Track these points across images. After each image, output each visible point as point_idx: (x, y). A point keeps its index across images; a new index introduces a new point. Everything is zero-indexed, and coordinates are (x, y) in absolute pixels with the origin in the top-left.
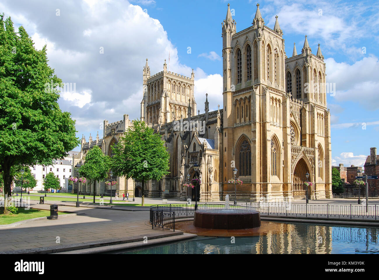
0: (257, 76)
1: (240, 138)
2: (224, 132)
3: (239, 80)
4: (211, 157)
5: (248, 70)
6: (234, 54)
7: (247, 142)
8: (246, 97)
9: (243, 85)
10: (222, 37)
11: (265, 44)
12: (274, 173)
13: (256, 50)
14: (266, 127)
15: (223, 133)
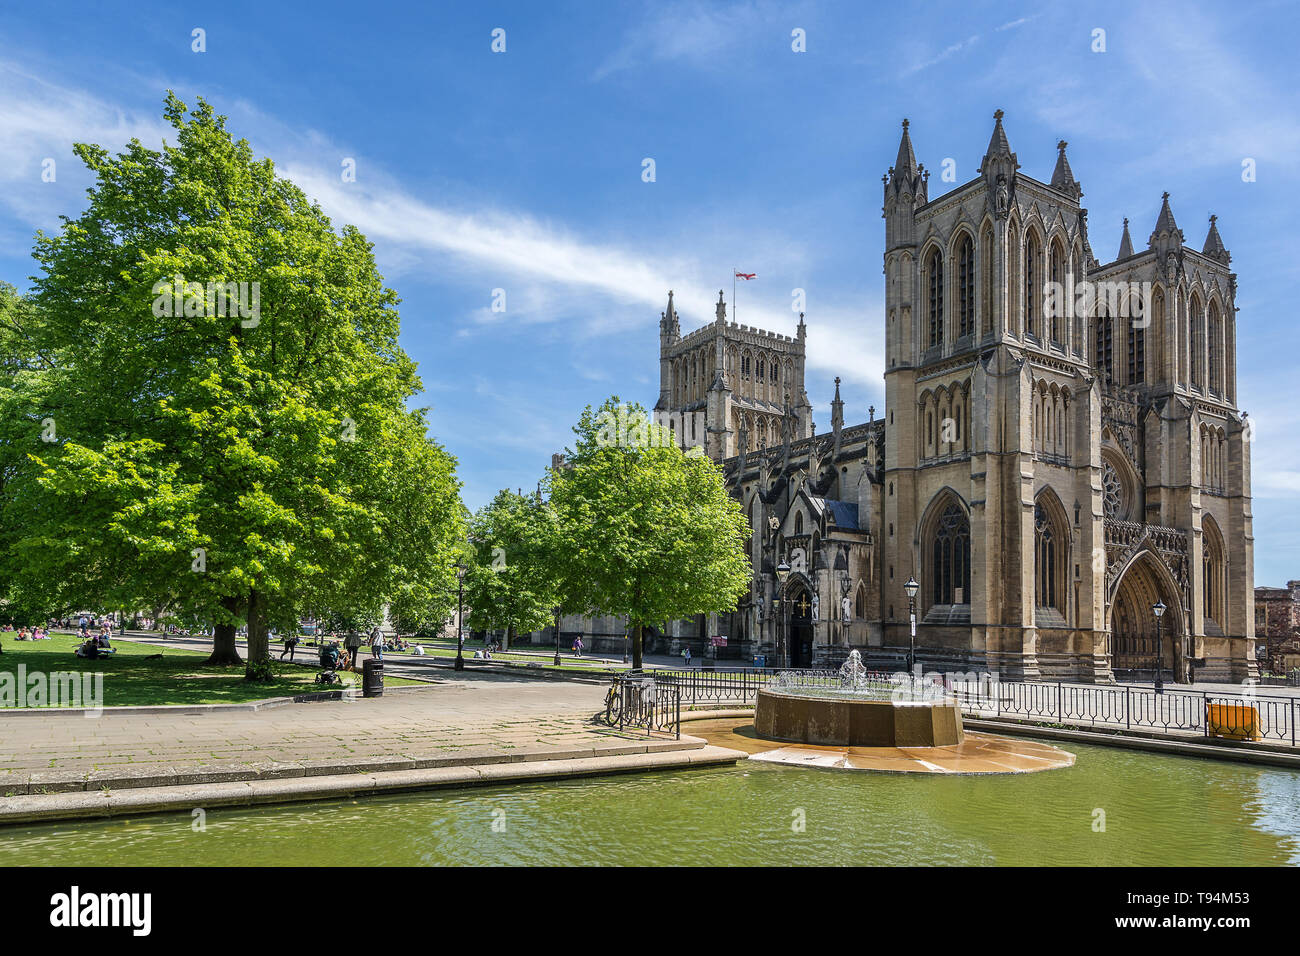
0: (992, 321)
1: (935, 497)
2: (887, 481)
3: (936, 337)
4: (847, 549)
5: (963, 307)
6: (921, 262)
7: (959, 510)
8: (955, 384)
9: (946, 350)
10: (883, 217)
11: (1019, 229)
12: (1044, 598)
13: (989, 246)
14: (1016, 467)
15: (883, 485)
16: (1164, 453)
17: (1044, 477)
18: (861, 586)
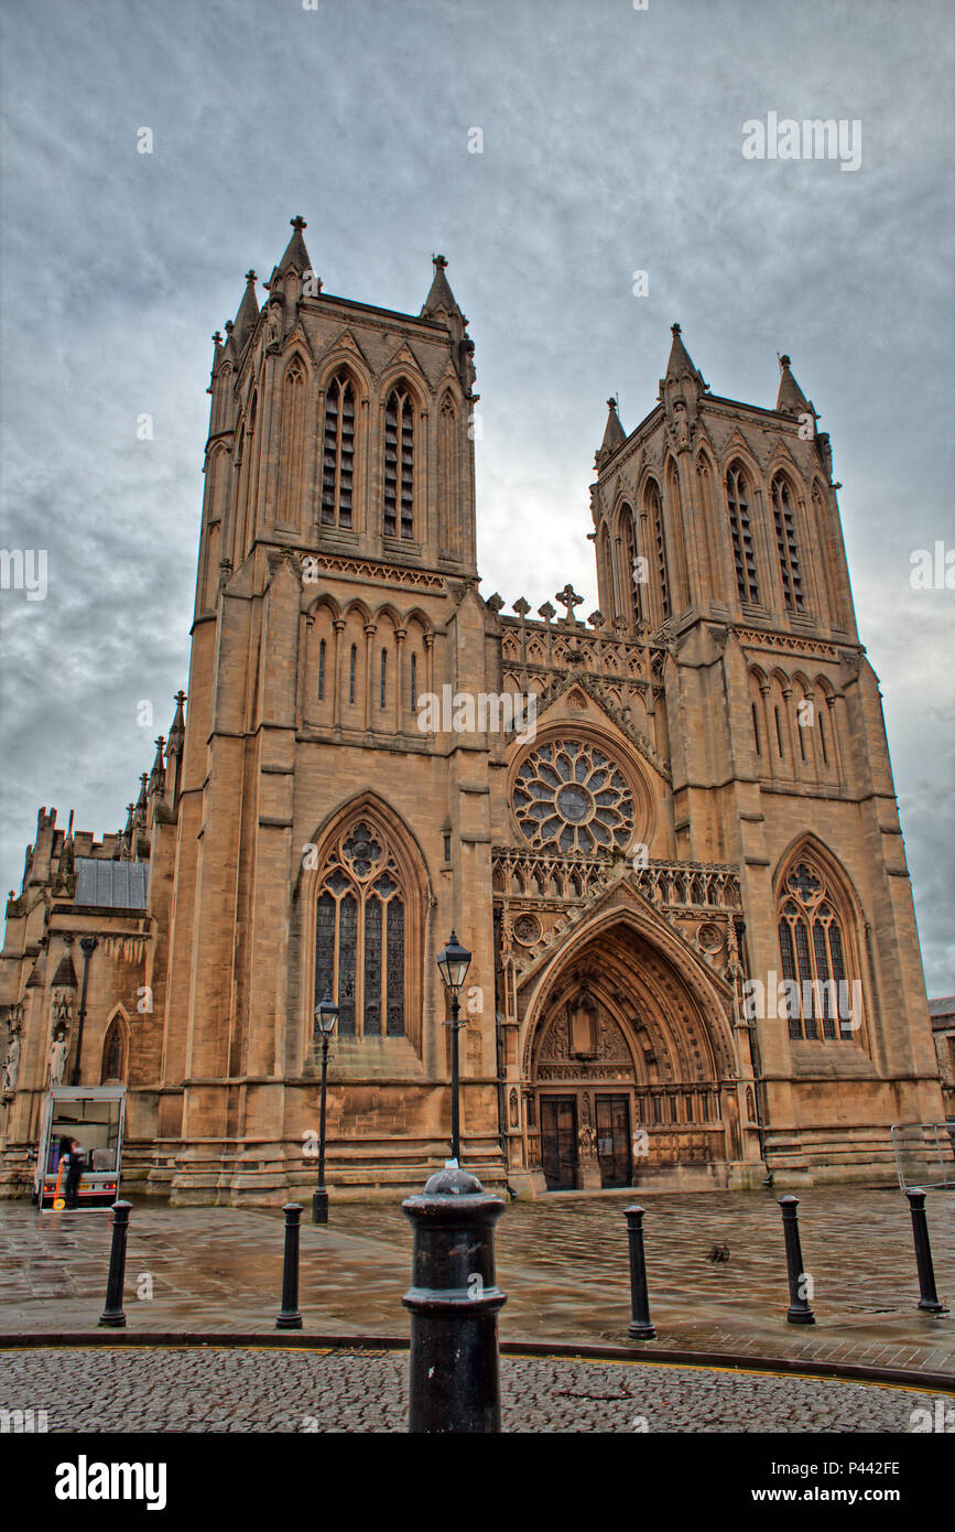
6: (236, 454)
11: (310, 368)
14: (259, 755)
16: (690, 724)
17: (361, 774)
18: (118, 1017)
